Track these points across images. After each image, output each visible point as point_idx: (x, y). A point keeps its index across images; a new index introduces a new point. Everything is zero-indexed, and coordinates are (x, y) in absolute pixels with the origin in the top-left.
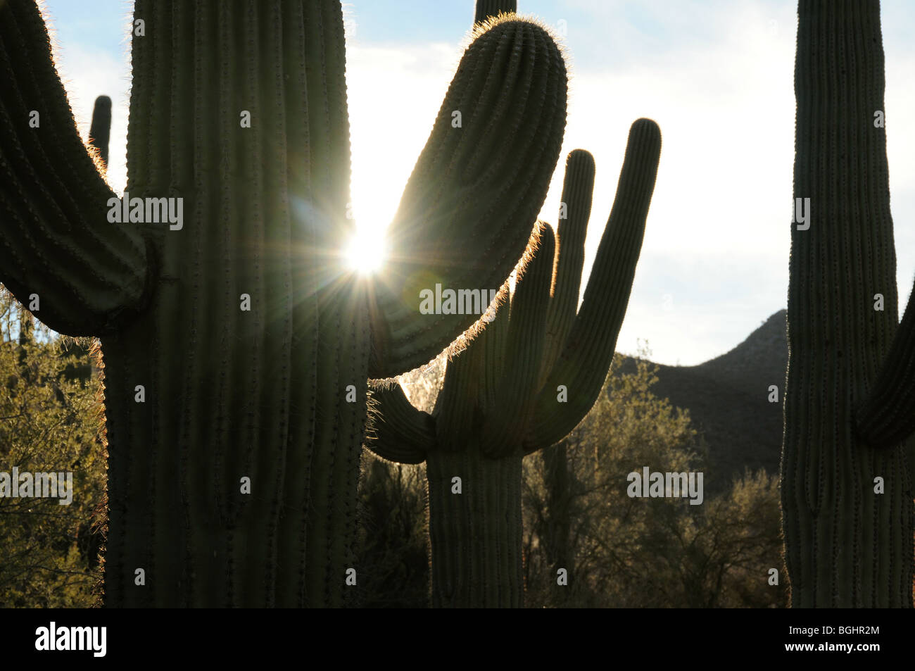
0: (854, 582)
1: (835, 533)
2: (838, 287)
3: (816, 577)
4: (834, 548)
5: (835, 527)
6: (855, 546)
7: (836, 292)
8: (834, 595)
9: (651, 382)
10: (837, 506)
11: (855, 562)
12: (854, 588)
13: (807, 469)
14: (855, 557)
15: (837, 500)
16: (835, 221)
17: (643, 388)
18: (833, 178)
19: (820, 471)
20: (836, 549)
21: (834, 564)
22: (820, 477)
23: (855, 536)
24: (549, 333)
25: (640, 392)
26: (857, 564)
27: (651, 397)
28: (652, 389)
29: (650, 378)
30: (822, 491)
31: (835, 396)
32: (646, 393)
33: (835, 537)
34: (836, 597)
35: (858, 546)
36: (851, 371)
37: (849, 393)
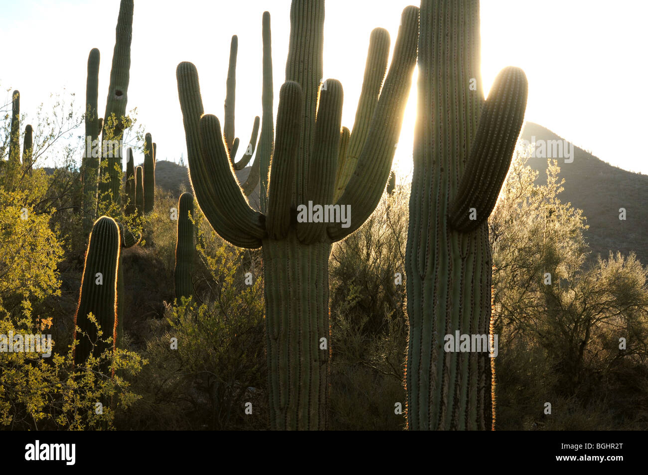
0: (446, 323)
1: (435, 290)
2: (442, 124)
3: (423, 320)
4: (434, 300)
5: (435, 286)
6: (447, 299)
7: (441, 127)
8: (433, 331)
9: (558, 191)
10: (436, 272)
11: (447, 309)
12: (446, 326)
13: (418, 247)
14: (447, 306)
15: (437, 268)
16: (441, 79)
17: (553, 195)
18: (440, 50)
19: (427, 249)
20: (435, 301)
21: (434, 311)
22: (426, 253)
23: (448, 292)
24: (354, 157)
25: (550, 198)
26: (449, 311)
27: (557, 202)
28: (558, 196)
29: (558, 188)
30: (427, 262)
31: (438, 198)
32: (554, 199)
33: (434, 293)
34: (434, 333)
35: (449, 299)
36: (449, 181)
37: (447, 196)
